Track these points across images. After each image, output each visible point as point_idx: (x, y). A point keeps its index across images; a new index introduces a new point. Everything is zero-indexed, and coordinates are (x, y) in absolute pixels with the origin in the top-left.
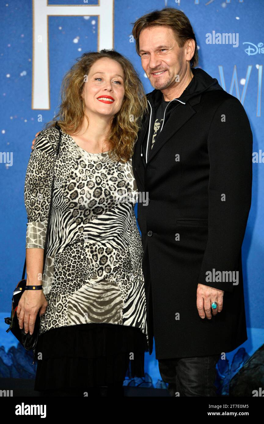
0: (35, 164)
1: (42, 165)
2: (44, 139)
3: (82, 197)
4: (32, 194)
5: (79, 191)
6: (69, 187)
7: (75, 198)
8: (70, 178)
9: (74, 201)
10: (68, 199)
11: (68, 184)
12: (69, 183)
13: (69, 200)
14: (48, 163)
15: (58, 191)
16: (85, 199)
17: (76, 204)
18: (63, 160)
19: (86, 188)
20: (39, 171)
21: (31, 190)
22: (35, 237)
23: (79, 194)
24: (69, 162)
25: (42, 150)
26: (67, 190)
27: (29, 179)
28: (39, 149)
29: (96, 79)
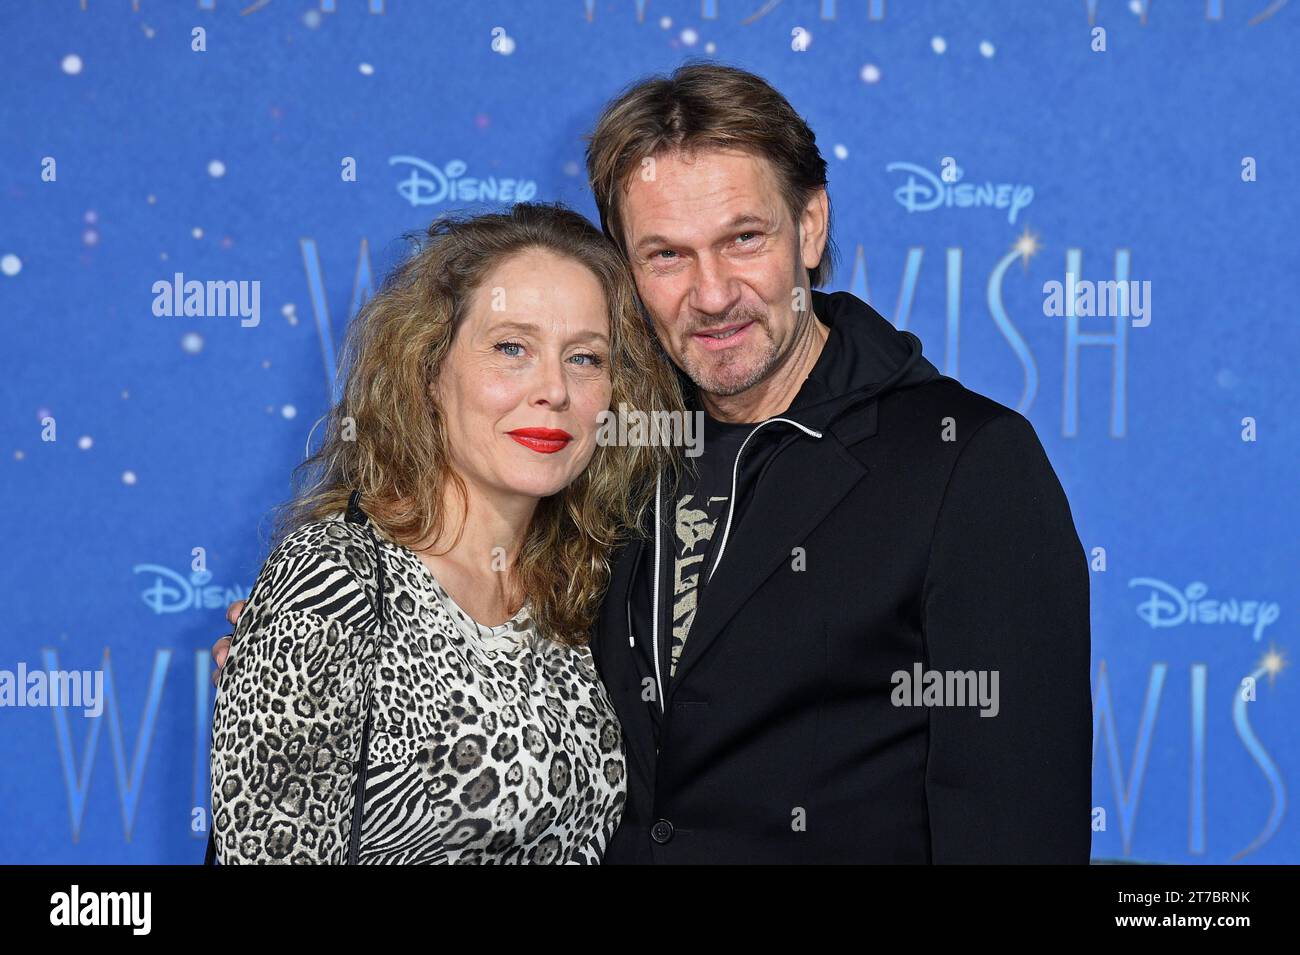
0: (292, 672)
1: (327, 675)
2: (327, 564)
3: (513, 797)
4: (278, 802)
5: (502, 768)
6: (459, 756)
7: (485, 803)
8: (453, 720)
9: (481, 813)
10: (449, 810)
11: (450, 741)
12: (455, 740)
13: (457, 811)
14: (352, 665)
15: (399, 775)
16: (524, 804)
17: (483, 826)
18: (413, 646)
19: (524, 757)
20: (316, 701)
21: (275, 788)
23: (502, 781)
24: (436, 656)
25: (325, 612)
26: (447, 769)
27: (261, 738)
28: (307, 611)
29: (500, 347)
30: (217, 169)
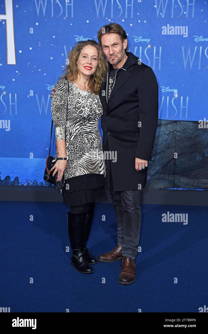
0: (58, 98)
1: (62, 98)
2: (61, 85)
3: (85, 113)
4: (57, 113)
5: (83, 109)
6: (78, 108)
7: (81, 113)
8: (77, 104)
9: (81, 115)
10: (77, 114)
11: (77, 106)
12: (78, 106)
13: (78, 114)
14: (65, 97)
15: (71, 110)
16: (86, 114)
17: (81, 116)
18: (73, 95)
19: (86, 108)
20: (61, 101)
21: (57, 111)
22: (61, 134)
23: (83, 111)
24: (75, 96)
25: (61, 90)
26: (77, 109)
27: (55, 105)
28: (59, 90)
29: (84, 57)
30: (54, 37)
